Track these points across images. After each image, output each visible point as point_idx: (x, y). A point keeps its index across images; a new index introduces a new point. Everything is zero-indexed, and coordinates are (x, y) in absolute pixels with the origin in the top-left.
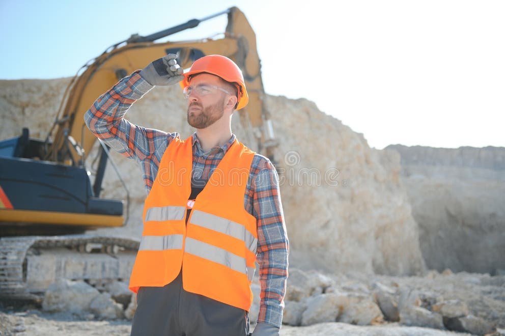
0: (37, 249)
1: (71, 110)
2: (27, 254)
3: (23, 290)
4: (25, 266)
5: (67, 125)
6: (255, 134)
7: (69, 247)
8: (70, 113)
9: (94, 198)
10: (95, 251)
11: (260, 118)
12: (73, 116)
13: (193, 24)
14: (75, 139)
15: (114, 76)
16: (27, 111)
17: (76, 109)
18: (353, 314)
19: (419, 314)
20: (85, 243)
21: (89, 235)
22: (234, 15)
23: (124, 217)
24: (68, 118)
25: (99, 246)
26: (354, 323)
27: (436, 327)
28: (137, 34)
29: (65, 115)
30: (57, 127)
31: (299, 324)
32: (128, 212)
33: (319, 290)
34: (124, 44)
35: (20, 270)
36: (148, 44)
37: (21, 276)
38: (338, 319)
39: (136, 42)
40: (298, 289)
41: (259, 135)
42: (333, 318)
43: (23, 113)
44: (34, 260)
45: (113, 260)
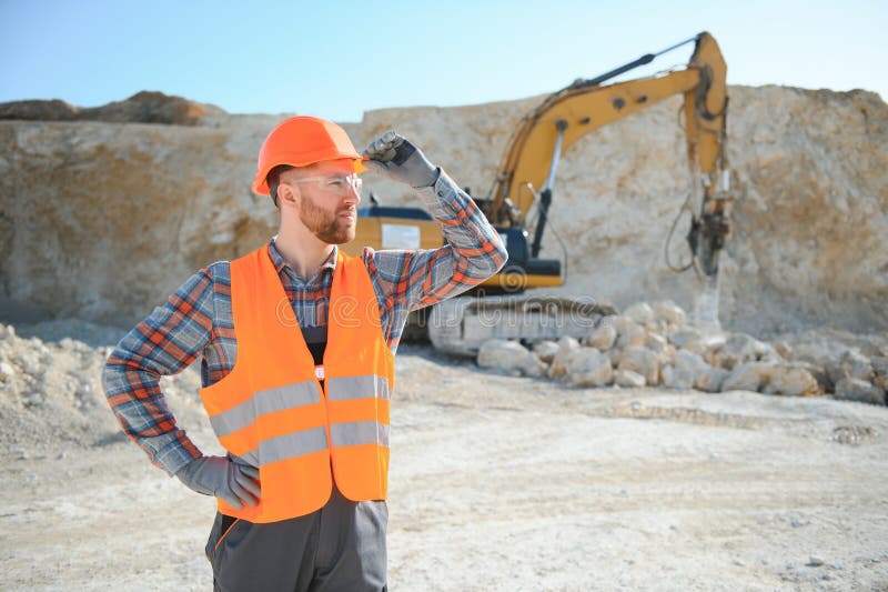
0: (474, 309)
1: (510, 168)
2: (465, 314)
3: (461, 347)
4: (462, 325)
5: (506, 184)
6: (703, 182)
7: (506, 307)
8: (509, 171)
9: (531, 259)
10: (535, 310)
11: (714, 165)
12: (512, 174)
13: (647, 59)
14: (513, 200)
15: (554, 127)
16: (494, 139)
17: (516, 166)
18: (778, 384)
19: (856, 388)
20: (521, 304)
21: (529, 294)
22: (703, 41)
23: (562, 278)
24: (508, 176)
25: (538, 305)
26: (778, 393)
27: (873, 402)
28: (580, 80)
29: (505, 173)
30: (497, 185)
31: (718, 391)
32: (566, 274)
33: (753, 357)
34: (564, 93)
35: (458, 330)
36: (593, 88)
37: (458, 333)
38: (760, 390)
39: (580, 88)
40: (734, 356)
41: (708, 183)
42: (755, 388)
43: (489, 141)
44: (471, 320)
45: (551, 320)
